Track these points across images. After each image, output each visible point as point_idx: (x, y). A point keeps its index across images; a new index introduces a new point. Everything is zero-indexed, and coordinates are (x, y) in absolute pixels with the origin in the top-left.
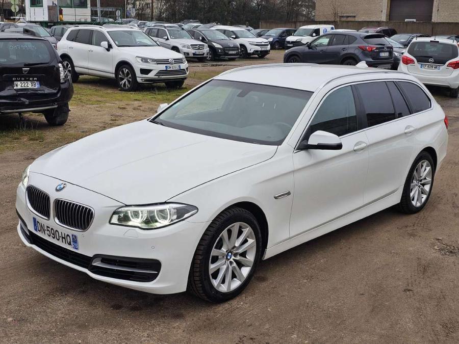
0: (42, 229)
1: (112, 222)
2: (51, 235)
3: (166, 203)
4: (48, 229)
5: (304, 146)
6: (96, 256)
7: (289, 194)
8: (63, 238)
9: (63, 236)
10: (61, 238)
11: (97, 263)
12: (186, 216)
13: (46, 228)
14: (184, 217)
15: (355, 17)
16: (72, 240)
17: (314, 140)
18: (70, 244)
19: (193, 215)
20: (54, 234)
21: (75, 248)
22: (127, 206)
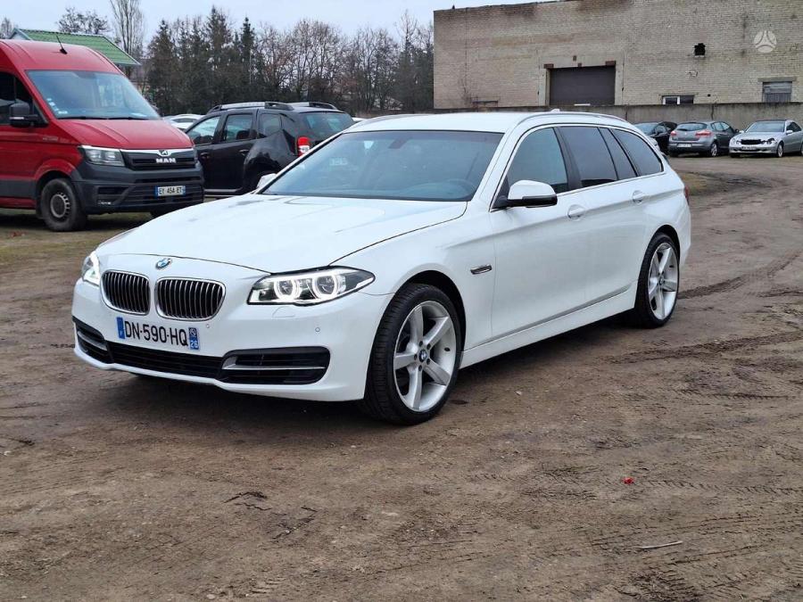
0: (135, 331)
1: (251, 301)
2: (151, 336)
3: (329, 268)
4: (146, 328)
5: (503, 203)
6: (230, 355)
7: (490, 268)
8: (172, 336)
9: (174, 334)
10: (169, 339)
11: (229, 366)
12: (359, 285)
13: (141, 328)
14: (357, 287)
15: (496, 102)
16: (188, 337)
17: (516, 192)
18: (185, 344)
19: (368, 284)
20: (156, 335)
21: (195, 348)
22: (273, 274)
